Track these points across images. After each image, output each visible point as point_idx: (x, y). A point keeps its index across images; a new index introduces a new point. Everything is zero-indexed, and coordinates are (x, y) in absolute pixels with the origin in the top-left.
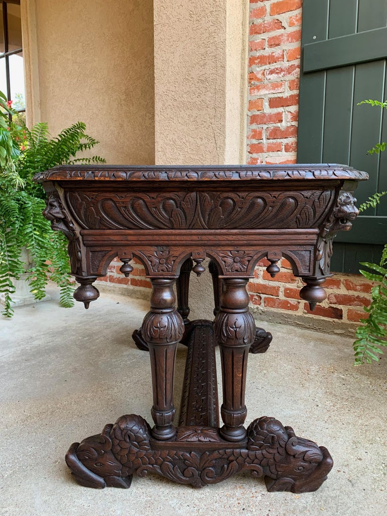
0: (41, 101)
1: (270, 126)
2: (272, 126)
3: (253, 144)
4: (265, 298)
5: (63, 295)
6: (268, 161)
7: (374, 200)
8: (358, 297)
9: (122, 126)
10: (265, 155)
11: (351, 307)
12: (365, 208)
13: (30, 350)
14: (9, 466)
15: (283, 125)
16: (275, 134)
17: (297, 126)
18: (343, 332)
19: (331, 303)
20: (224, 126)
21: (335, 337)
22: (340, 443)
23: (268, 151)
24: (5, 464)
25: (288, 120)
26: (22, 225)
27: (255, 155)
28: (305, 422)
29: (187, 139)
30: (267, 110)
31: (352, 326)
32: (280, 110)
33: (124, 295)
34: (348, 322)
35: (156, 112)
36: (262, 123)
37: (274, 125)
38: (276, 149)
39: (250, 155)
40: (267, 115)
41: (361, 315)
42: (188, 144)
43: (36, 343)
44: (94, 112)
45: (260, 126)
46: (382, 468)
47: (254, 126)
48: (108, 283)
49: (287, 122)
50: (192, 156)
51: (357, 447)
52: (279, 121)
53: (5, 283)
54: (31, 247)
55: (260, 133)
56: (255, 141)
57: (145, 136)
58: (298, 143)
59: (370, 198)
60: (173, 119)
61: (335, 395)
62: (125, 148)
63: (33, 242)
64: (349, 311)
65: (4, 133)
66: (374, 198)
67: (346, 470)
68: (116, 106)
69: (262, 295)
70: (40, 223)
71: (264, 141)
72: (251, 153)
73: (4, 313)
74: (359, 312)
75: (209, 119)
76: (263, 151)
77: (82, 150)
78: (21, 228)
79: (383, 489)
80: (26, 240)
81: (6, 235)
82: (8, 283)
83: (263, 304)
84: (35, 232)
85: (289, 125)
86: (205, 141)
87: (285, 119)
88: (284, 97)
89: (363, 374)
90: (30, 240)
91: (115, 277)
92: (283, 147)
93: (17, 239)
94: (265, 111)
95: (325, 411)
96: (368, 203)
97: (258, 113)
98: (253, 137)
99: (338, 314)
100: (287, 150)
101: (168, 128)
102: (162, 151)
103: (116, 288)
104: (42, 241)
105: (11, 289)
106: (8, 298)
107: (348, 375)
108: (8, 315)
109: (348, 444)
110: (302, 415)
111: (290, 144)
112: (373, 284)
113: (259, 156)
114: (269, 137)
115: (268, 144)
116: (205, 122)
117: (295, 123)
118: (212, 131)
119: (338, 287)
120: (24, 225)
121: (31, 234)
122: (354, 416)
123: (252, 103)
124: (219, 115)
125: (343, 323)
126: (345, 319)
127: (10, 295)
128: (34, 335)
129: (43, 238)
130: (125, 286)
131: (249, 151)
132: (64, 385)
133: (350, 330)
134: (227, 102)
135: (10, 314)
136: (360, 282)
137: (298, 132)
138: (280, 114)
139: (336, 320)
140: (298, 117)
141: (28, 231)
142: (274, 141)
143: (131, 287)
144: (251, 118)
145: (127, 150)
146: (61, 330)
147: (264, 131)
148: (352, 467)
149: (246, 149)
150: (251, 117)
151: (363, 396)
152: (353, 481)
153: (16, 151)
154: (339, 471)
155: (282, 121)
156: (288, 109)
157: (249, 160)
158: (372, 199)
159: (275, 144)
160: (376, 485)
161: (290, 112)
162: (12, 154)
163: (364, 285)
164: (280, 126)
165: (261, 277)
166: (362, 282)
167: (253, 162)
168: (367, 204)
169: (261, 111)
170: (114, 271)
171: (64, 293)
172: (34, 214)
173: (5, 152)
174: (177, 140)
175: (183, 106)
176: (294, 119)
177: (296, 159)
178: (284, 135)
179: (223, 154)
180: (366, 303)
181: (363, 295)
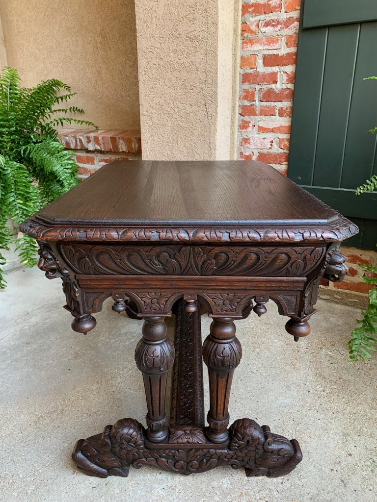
0: (5, 37)
1: (263, 87)
2: (266, 87)
3: (245, 106)
6: (260, 126)
7: (372, 184)
9: (99, 73)
10: (258, 118)
12: (362, 191)
13: (29, 330)
14: (31, 480)
15: (278, 87)
16: (269, 96)
17: (293, 89)
18: (329, 297)
20: (216, 93)
21: (321, 301)
22: (331, 435)
23: (261, 114)
25: (283, 82)
26: (3, 193)
27: (246, 118)
28: (299, 413)
29: (175, 104)
30: (261, 69)
31: (338, 293)
32: (275, 69)
34: (334, 289)
35: (140, 70)
36: (255, 84)
37: (268, 86)
38: (269, 112)
39: (242, 117)
40: (260, 74)
41: (347, 283)
42: (176, 110)
43: (34, 320)
44: (67, 54)
45: (252, 86)
46: (370, 464)
47: (246, 86)
49: (282, 84)
50: (181, 123)
51: (347, 441)
52: (273, 81)
54: (16, 217)
55: (253, 94)
56: (246, 103)
57: (125, 86)
58: (293, 108)
59: (368, 181)
60: (159, 81)
61: (324, 377)
62: (104, 98)
63: (18, 212)
66: (372, 182)
67: (338, 468)
68: (92, 49)
70: (22, 191)
71: (257, 103)
72: (243, 116)
74: (345, 281)
75: (199, 84)
76: (255, 114)
77: (58, 102)
79: (372, 488)
80: (10, 210)
84: (19, 201)
85: (284, 87)
86: (195, 108)
87: (280, 80)
88: (280, 55)
90: (14, 210)
92: (277, 111)
94: (258, 70)
95: (316, 398)
96: (366, 186)
97: (251, 71)
98: (245, 98)
99: (325, 281)
100: (281, 115)
101: (153, 90)
102: (148, 116)
104: (26, 210)
105: (1, 261)
107: (335, 351)
109: (339, 438)
110: (296, 404)
111: (284, 109)
112: (361, 255)
113: (251, 118)
114: (262, 99)
115: (261, 106)
116: (194, 86)
117: (290, 86)
118: (202, 97)
120: (6, 194)
121: (14, 203)
122: (343, 402)
123: (245, 59)
124: (210, 81)
125: (329, 290)
126: (331, 287)
128: (30, 310)
129: (27, 206)
131: (240, 112)
132: (68, 375)
133: (335, 296)
135: (4, 285)
136: (348, 253)
137: (294, 95)
138: (274, 74)
139: (323, 287)
140: (295, 79)
141: (11, 200)
142: (268, 104)
144: (243, 77)
145: (107, 101)
146: (55, 301)
147: (256, 92)
148: (343, 464)
149: (238, 110)
150: (243, 75)
151: (350, 378)
152: (345, 481)
154: (332, 470)
155: (277, 82)
156: (283, 68)
157: (241, 123)
158: (369, 183)
159: (269, 107)
160: (366, 484)
161: (286, 73)
163: (352, 256)
164: (274, 88)
166: (351, 253)
167: (244, 125)
168: (364, 187)
169: (254, 70)
172: (15, 181)
174: (164, 104)
175: (169, 66)
176: (290, 80)
177: (290, 124)
178: (278, 98)
179: (215, 124)
180: (353, 272)
181: (349, 265)
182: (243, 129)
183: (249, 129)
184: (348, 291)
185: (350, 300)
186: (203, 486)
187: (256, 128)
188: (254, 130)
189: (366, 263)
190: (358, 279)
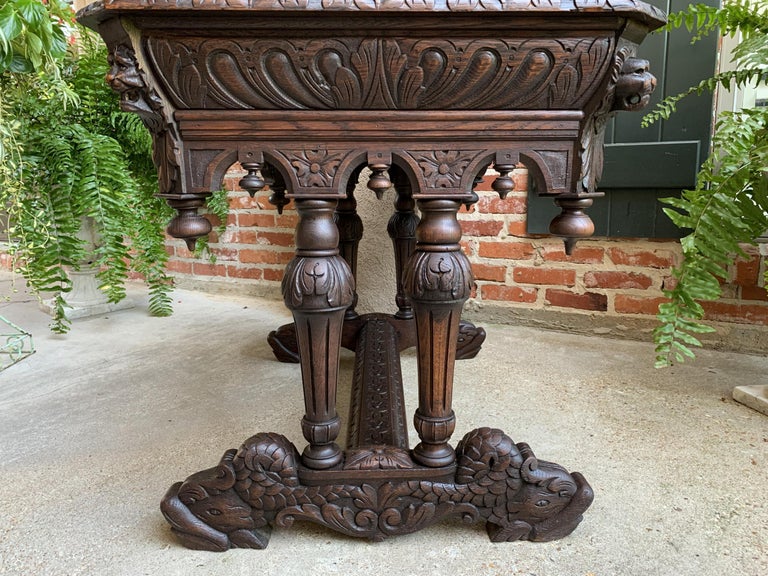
4: (483, 286)
5: (153, 296)
7: (666, 108)
8: (631, 274)
11: (620, 291)
12: (651, 121)
13: (106, 378)
18: (607, 330)
19: (588, 287)
21: (595, 338)
22: (640, 487)
24: (71, 556)
26: (78, 179)
31: (623, 320)
33: (255, 296)
34: (617, 315)
41: (637, 302)
43: (114, 368)
46: (716, 520)
48: (228, 279)
51: (668, 492)
53: (54, 276)
54: (96, 214)
59: (659, 105)
61: (615, 419)
63: (100, 206)
64: (618, 296)
65: (36, 7)
66: (665, 104)
67: (661, 527)
69: (477, 282)
70: (108, 173)
73: (53, 327)
74: (633, 298)
78: (77, 184)
80: (87, 203)
81: (52, 194)
82: (59, 275)
83: (479, 296)
84: (102, 189)
89: (651, 387)
90: (94, 202)
91: (238, 267)
93: (71, 203)
95: (605, 442)
96: (656, 112)
99: (600, 303)
103: (240, 285)
104: (113, 204)
105: (65, 285)
106: (61, 300)
107: (629, 390)
108: (59, 330)
109: (654, 489)
110: (570, 450)
112: (656, 251)
119: (600, 261)
120: (81, 179)
121: (94, 193)
122: (653, 447)
125: (607, 317)
126: (611, 311)
127: (63, 295)
128: (110, 358)
129: (116, 198)
130: (255, 282)
132: (167, 427)
133: (619, 326)
135: (65, 327)
136: (634, 250)
139: (597, 313)
141: (89, 187)
143: (266, 283)
146: (154, 348)
148: (669, 522)
151: (659, 418)
152: (676, 543)
153: (60, 43)
154: (649, 530)
158: (663, 107)
160: (715, 547)
162: (52, 48)
163: (641, 254)
165: (476, 253)
166: (639, 250)
168: (655, 114)
170: (236, 258)
171: (155, 292)
172: (98, 159)
173: (40, 43)
180: (645, 282)
181: (639, 270)
184: (639, 316)
185: (644, 330)
186: (411, 557)
189: (665, 263)
190: (653, 292)
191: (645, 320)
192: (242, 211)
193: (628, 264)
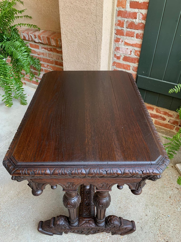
1: (129, 20)
3: (118, 29)
6: (126, 41)
8: (161, 116)
10: (125, 37)
11: (157, 119)
12: (172, 92)
15: (137, 21)
16: (131, 26)
17: (145, 23)
22: (140, 205)
23: (127, 36)
25: (140, 19)
27: (119, 37)
28: (129, 193)
29: (80, 31)
30: (128, 9)
32: (136, 10)
36: (124, 17)
37: (131, 20)
38: (130, 35)
39: (116, 35)
40: (128, 12)
41: (161, 123)
42: (80, 34)
45: (123, 19)
46: (154, 220)
47: (120, 18)
50: (83, 42)
51: (146, 208)
52: (134, 18)
55: (123, 23)
56: (119, 28)
58: (144, 35)
60: (71, 16)
64: (156, 121)
67: (141, 222)
71: (125, 29)
72: (117, 35)
75: (92, 22)
76: (123, 35)
79: (153, 231)
84: (1, 76)
85: (140, 22)
86: (90, 35)
87: (138, 17)
88: (139, 2)
92: (135, 35)
94: (127, 10)
96: (174, 89)
97: (123, 10)
98: (119, 25)
100: (137, 37)
101: (68, 21)
102: (65, 35)
109: (143, 206)
111: (139, 34)
112: (169, 112)
113: (121, 37)
114: (127, 27)
115: (127, 31)
116: (90, 23)
117: (144, 22)
118: (94, 30)
119: (153, 110)
123: (120, 2)
131: (116, 33)
134: (104, 11)
136: (163, 110)
137: (145, 27)
138: (135, 14)
140: (147, 17)
142: (131, 30)
144: (118, 12)
145: (44, 13)
147: (125, 23)
148: (143, 220)
149: (114, 31)
150: (118, 11)
152: (142, 228)
154: (138, 222)
155: (136, 18)
157: (115, 38)
158: (176, 88)
159: (131, 32)
160: (150, 230)
161: (142, 14)
163: (165, 112)
164: (135, 21)
166: (164, 111)
167: (117, 40)
169: (125, 9)
174: (74, 30)
175: (76, 9)
176: (143, 19)
177: (141, 43)
178: (136, 27)
179: (100, 45)
180: (164, 119)
181: (163, 116)
182: (116, 42)
183: (120, 43)
184: (161, 127)
187: (123, 43)
188: (122, 43)
189: (171, 116)
190: (166, 122)
191: (162, 128)
192: (45, 68)
193: (160, 113)
